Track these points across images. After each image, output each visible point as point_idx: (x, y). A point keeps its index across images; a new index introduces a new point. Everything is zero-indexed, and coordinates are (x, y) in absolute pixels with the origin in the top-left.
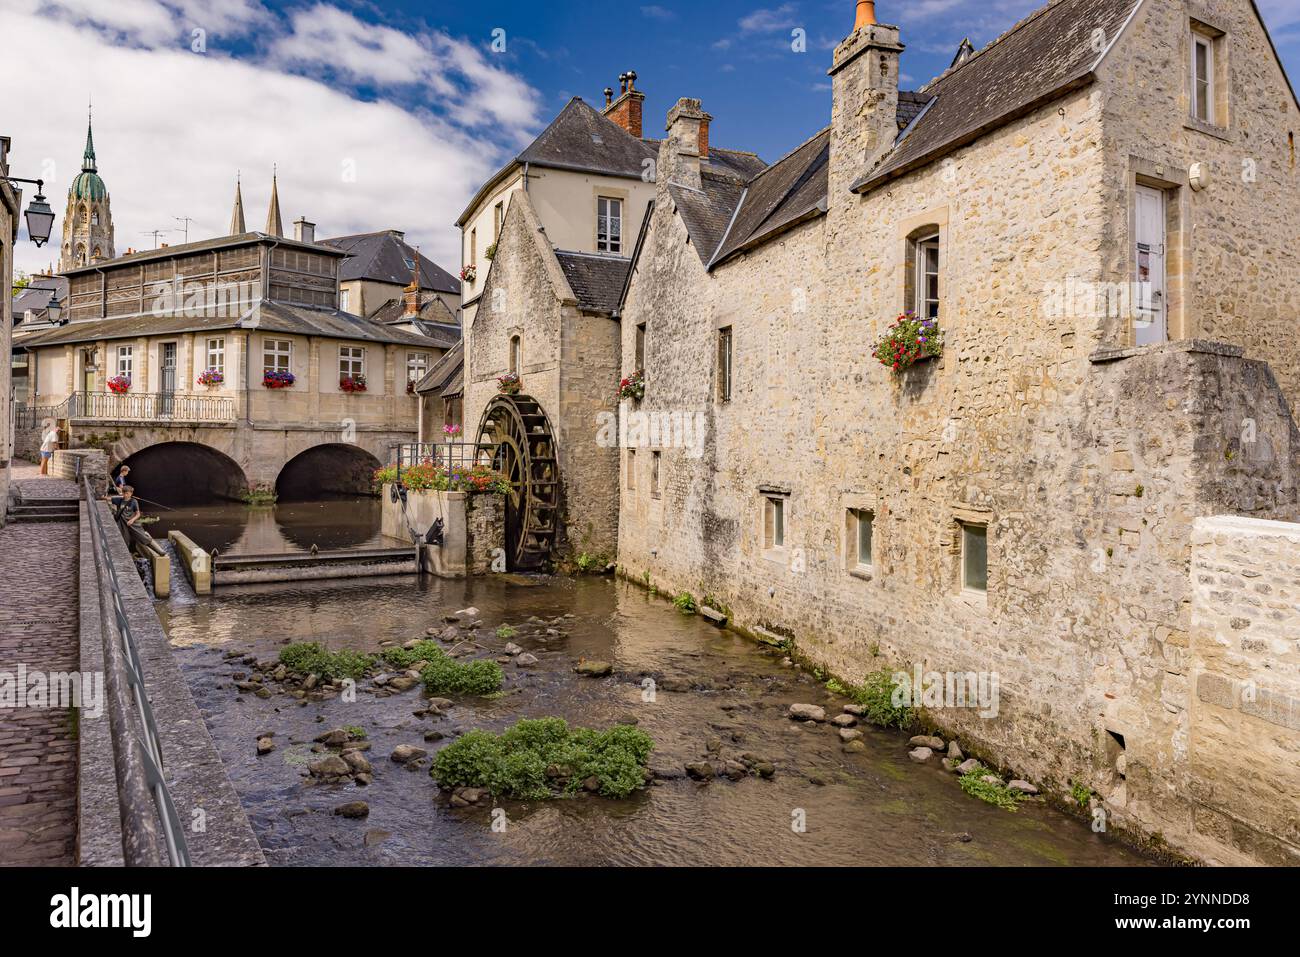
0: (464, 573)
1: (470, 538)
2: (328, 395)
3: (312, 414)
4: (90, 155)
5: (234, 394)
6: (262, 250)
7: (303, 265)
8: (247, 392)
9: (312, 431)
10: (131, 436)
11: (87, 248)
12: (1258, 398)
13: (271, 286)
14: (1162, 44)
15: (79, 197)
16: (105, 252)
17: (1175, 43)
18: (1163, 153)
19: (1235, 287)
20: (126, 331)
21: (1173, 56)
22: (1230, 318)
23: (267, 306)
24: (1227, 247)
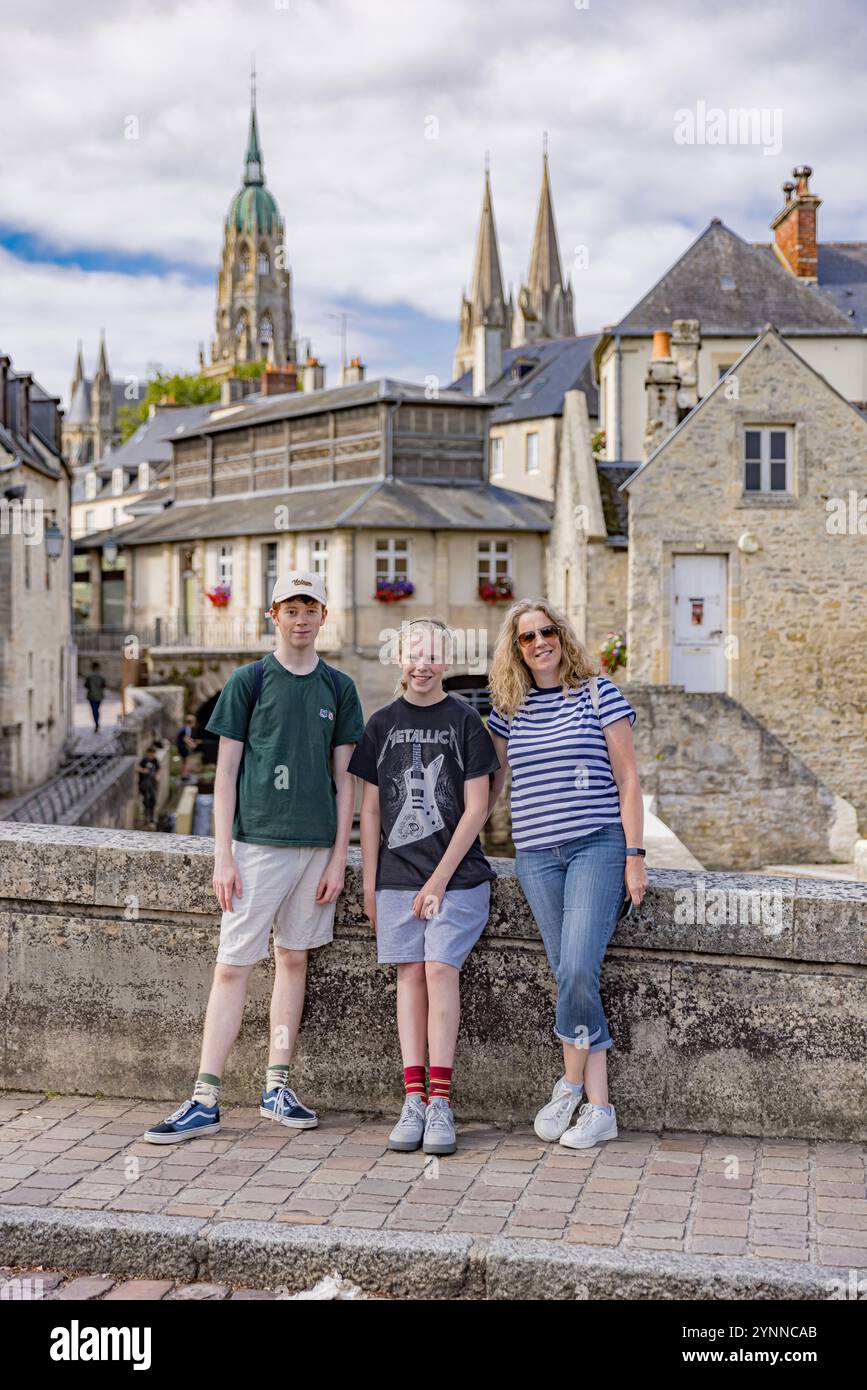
2: (461, 609)
4: (255, 157)
6: (383, 412)
7: (438, 425)
8: (353, 610)
10: (216, 670)
11: (253, 315)
12: (712, 717)
13: (396, 458)
14: (707, 451)
15: (239, 230)
16: (278, 318)
17: (724, 447)
18: (708, 532)
19: (805, 621)
20: (226, 526)
21: (722, 456)
22: (800, 645)
23: (386, 489)
24: (793, 590)
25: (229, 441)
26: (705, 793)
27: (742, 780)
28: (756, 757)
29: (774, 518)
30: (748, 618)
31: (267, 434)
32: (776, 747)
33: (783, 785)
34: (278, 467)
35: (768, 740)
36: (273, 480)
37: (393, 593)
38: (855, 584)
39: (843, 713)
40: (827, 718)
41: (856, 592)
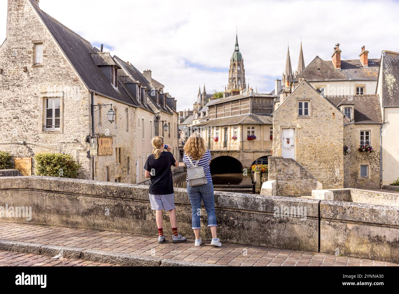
2: (266, 142)
3: (261, 147)
4: (237, 45)
5: (239, 142)
6: (250, 99)
7: (262, 102)
8: (242, 142)
9: (261, 152)
10: (213, 154)
11: (236, 79)
12: (289, 164)
13: (253, 109)
14: (290, 107)
15: (234, 61)
16: (242, 79)
17: (294, 106)
18: (290, 124)
19: (312, 143)
20: (218, 124)
21: (293, 108)
22: (311, 148)
23: (250, 116)
24: (309, 136)
25: (219, 106)
26: (288, 180)
27: (296, 177)
28: (299, 172)
29: (305, 121)
30: (299, 142)
31: (227, 104)
32: (304, 170)
33: (305, 178)
34: (229, 111)
35: (302, 169)
36: (228, 114)
37: (251, 138)
38: (323, 135)
39: (321, 163)
40: (317, 164)
41: (324, 137)
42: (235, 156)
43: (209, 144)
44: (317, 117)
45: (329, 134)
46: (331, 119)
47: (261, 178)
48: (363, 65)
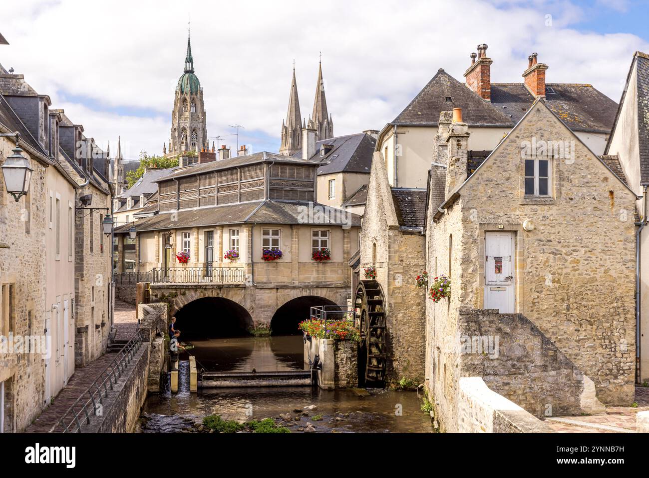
0: (333, 386)
1: (337, 366)
2: (305, 264)
3: (294, 276)
4: (189, 60)
5: (244, 265)
6: (265, 167)
7: (292, 174)
8: (252, 265)
9: (294, 288)
10: (184, 294)
11: (188, 131)
12: (513, 329)
13: (271, 190)
14: (505, 171)
15: (182, 92)
16: (200, 133)
17: (514, 168)
18: (505, 218)
19: (560, 271)
20: (187, 223)
21: (513, 174)
22: (557, 285)
23: (265, 204)
24: (553, 253)
25: (186, 183)
26: (509, 375)
27: (531, 366)
28: (539, 352)
29: (542, 210)
30: (528, 269)
31: (206, 178)
32: (550, 346)
33: (554, 369)
34: (211, 194)
35: (546, 342)
36: (209, 201)
37: (272, 256)
38: (587, 249)
39: (581, 325)
40: (572, 328)
41: (588, 254)
42: (236, 298)
43: (165, 269)
44: (572, 202)
45: (600, 247)
46: (606, 208)
47: (335, 355)
48: (534, 95)
